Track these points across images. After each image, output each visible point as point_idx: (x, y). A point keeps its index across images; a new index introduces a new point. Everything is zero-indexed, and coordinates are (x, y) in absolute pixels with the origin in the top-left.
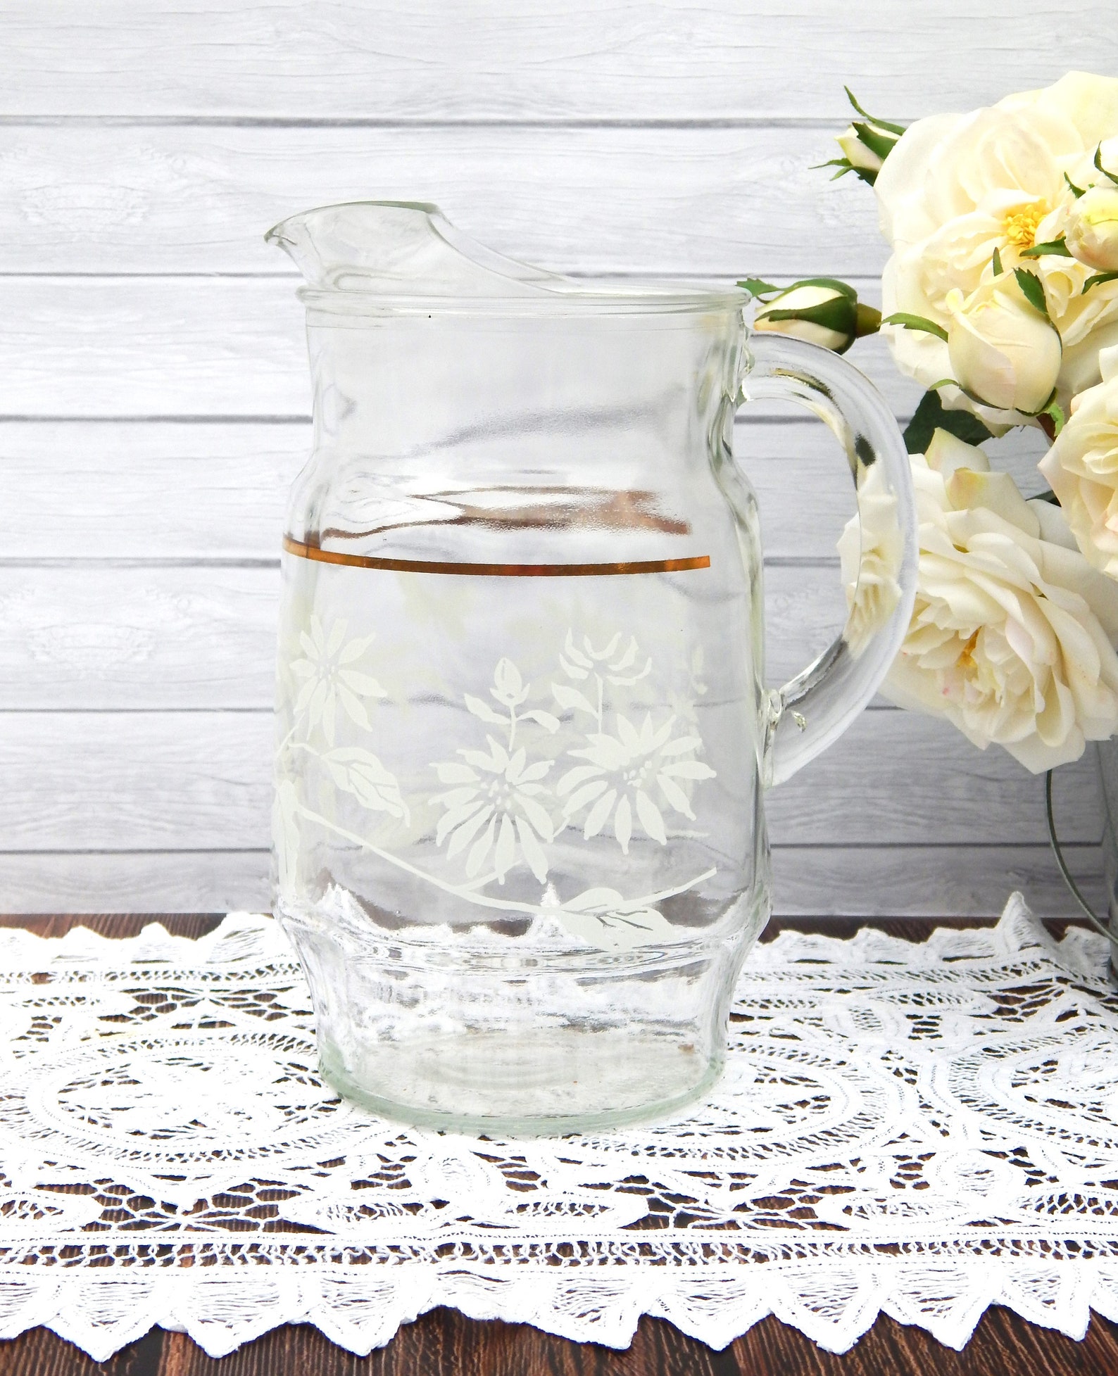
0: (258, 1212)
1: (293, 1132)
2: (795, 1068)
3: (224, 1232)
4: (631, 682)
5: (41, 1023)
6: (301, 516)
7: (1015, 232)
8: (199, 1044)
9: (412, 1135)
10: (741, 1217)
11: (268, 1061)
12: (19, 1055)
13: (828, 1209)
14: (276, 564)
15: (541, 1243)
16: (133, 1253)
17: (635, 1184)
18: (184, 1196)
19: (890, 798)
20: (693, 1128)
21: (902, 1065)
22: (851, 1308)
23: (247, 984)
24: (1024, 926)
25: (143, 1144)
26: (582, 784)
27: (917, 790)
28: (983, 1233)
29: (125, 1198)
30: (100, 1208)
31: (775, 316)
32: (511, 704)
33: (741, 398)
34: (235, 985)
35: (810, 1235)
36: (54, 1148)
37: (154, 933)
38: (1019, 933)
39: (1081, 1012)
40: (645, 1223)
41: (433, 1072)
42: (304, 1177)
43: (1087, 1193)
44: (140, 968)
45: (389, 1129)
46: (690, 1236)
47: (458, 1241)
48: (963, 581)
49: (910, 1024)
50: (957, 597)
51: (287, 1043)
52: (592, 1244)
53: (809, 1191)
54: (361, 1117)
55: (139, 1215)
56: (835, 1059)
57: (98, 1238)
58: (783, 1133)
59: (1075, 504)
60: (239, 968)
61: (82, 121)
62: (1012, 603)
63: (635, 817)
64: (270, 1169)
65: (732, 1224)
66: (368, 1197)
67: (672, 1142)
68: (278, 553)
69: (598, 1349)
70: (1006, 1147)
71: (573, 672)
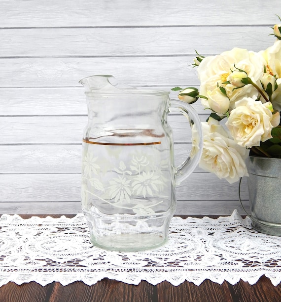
0: (76, 264)
1: (84, 251)
2: (183, 241)
3: (69, 267)
4: (145, 165)
5: (39, 233)
6: (85, 134)
7: (223, 79)
8: (69, 237)
9: (106, 251)
10: (165, 265)
11: (81, 239)
12: (34, 238)
13: (181, 264)
14: (81, 144)
15: (126, 269)
16: (51, 270)
17: (147, 259)
18: (62, 261)
19: (212, 191)
20: (160, 251)
21: (203, 241)
22: (180, 279)
23: (80, 226)
24: (236, 216)
25: (56, 253)
26: (136, 184)
27: (217, 189)
28: (209, 268)
29: (51, 261)
30: (47, 263)
31: (181, 95)
32: (123, 169)
33: (169, 112)
34: (78, 226)
35: (177, 268)
36: (39, 253)
37: (63, 217)
38: (235, 217)
39: (242, 231)
40: (147, 266)
41: (111, 241)
42: (84, 258)
43: (231, 262)
44: (59, 224)
45: (102, 250)
46: (154, 268)
47: (111, 268)
48: (213, 146)
49: (208, 233)
50: (211, 149)
51: (86, 236)
52: (136, 269)
53: (179, 261)
54: (97, 248)
55: (53, 264)
56: (191, 239)
57: (45, 268)
58: (177, 251)
59: (232, 131)
60: (79, 224)
61: (49, 57)
62: (222, 150)
63: (146, 191)
64: (78, 257)
65: (163, 266)
66: (96, 261)
67: (155, 253)
68: (81, 142)
69: (133, 285)
70: (219, 254)
71: (134, 164)
